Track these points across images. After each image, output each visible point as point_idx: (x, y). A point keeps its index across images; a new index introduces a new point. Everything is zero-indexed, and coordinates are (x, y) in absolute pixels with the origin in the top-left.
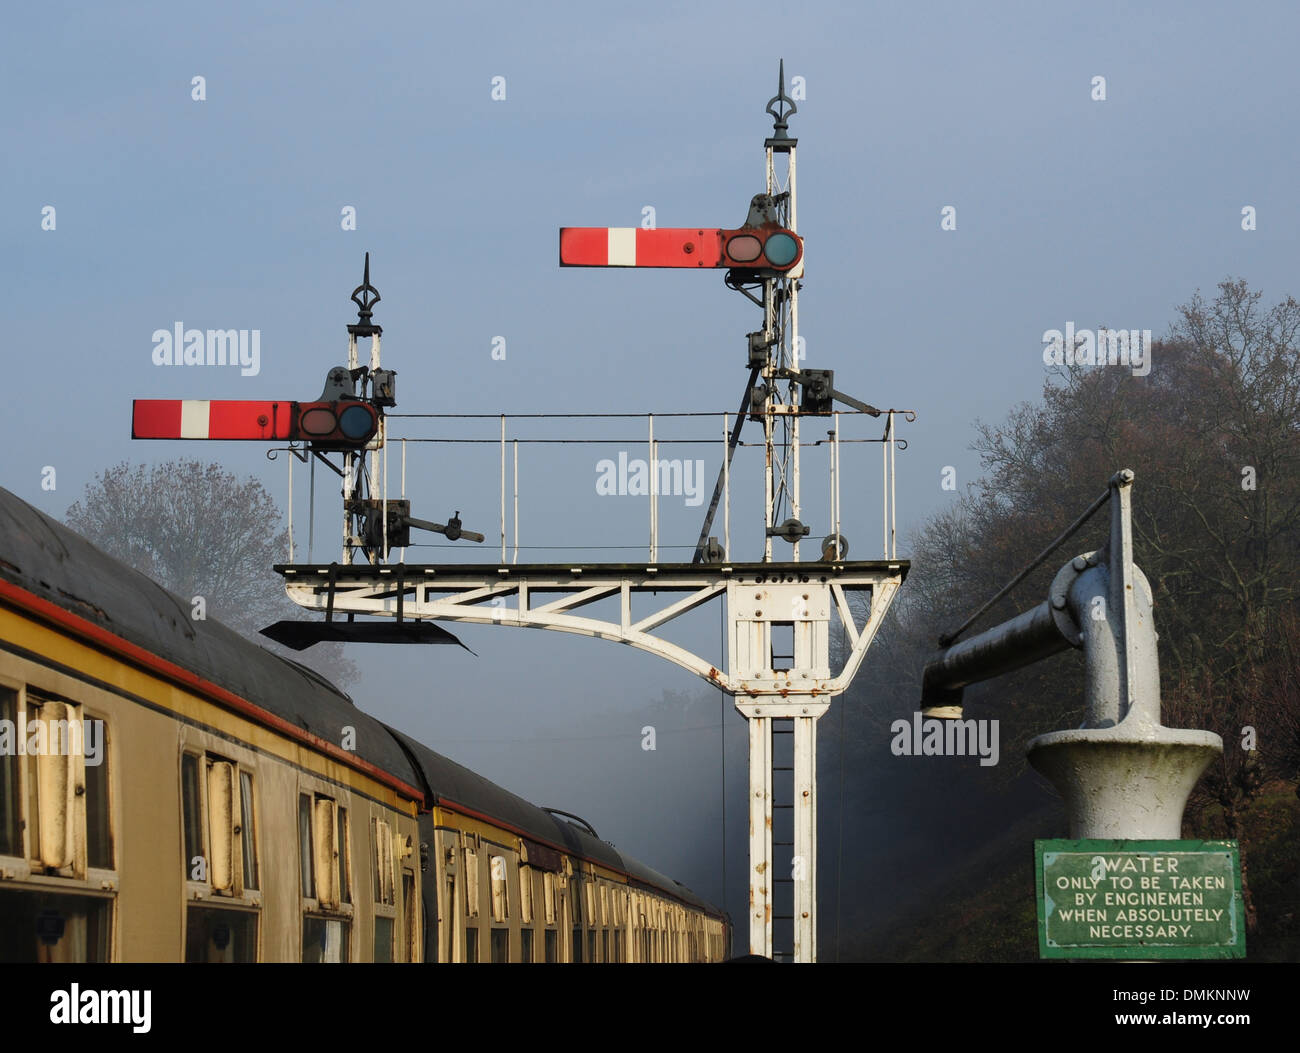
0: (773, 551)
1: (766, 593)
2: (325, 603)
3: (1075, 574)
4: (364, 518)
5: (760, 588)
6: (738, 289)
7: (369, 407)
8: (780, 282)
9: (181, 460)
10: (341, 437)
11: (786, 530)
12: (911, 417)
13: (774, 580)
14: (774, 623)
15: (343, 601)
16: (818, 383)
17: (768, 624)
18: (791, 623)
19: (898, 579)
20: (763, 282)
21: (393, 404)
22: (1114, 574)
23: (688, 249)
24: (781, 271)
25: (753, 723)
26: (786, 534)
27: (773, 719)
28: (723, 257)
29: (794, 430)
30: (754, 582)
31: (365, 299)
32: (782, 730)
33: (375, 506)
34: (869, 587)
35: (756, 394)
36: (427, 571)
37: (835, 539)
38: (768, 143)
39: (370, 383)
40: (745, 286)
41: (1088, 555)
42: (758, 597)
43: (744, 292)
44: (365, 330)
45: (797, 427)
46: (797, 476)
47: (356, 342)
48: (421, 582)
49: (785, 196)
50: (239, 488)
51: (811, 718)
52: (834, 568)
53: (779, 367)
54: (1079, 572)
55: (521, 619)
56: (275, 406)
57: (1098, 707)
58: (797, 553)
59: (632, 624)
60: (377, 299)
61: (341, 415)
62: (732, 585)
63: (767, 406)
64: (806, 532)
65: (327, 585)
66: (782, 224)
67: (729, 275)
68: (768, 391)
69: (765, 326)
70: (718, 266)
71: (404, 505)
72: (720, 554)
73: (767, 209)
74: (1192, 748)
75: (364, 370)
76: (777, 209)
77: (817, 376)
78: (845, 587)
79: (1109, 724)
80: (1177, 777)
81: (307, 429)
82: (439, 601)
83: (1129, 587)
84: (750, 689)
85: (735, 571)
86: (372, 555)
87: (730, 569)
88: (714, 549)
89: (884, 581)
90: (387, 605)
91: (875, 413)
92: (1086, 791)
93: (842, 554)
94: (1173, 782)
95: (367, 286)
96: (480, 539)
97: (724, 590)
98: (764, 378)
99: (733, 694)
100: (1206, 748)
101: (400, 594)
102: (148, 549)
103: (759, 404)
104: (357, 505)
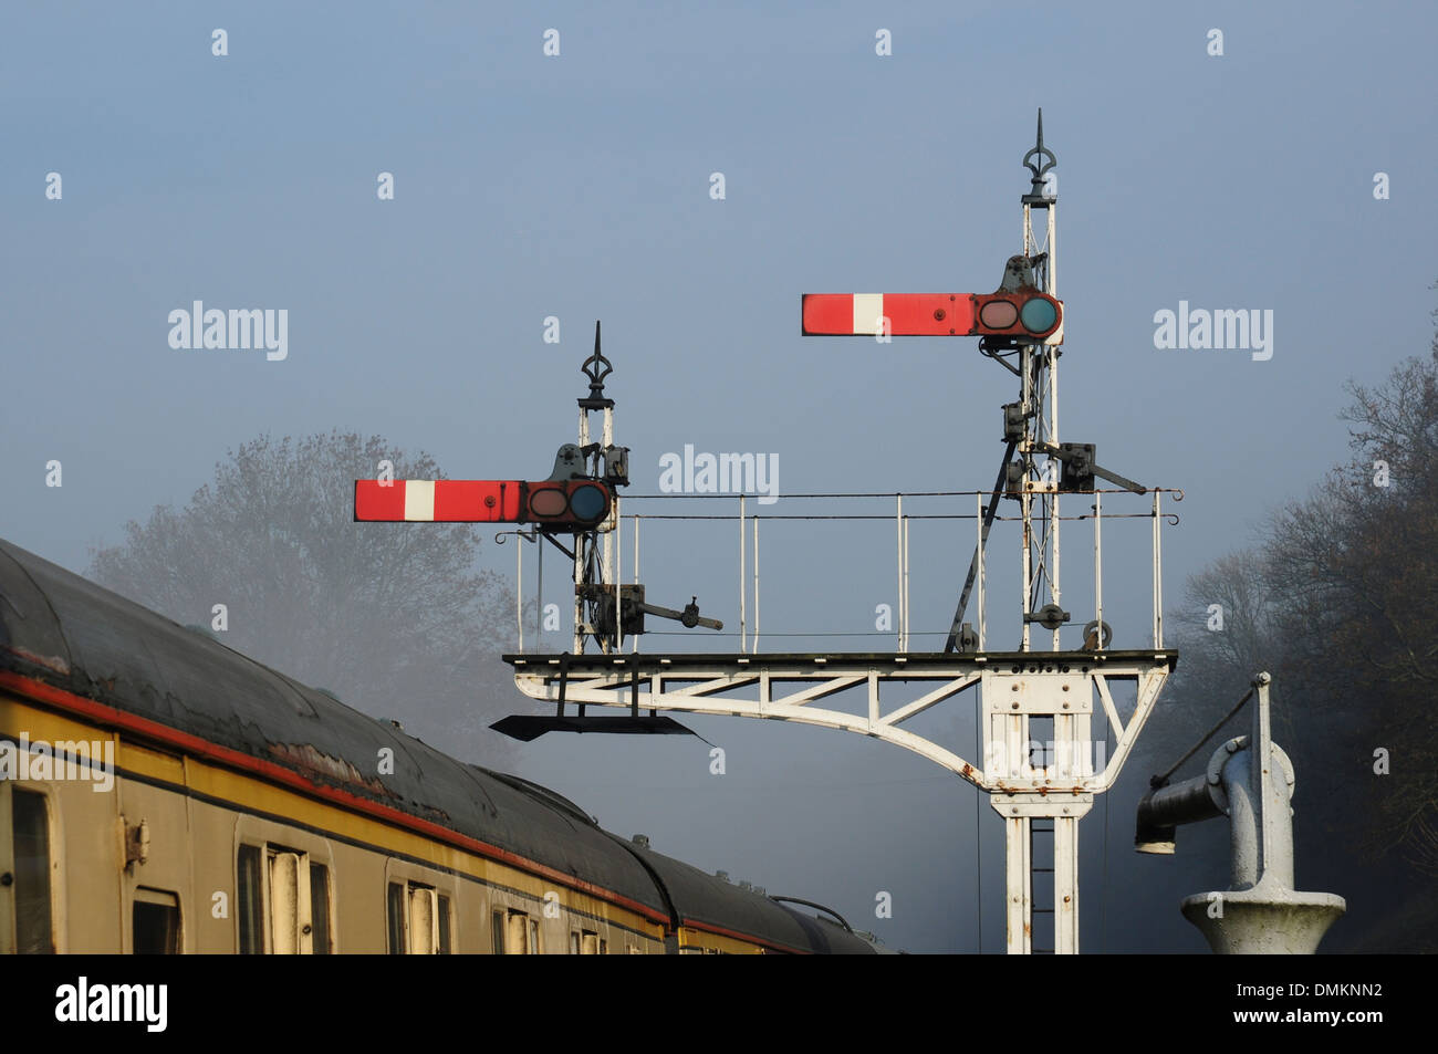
0: (1030, 639)
1: (1023, 684)
2: (556, 695)
3: (1228, 755)
4: (596, 604)
5: (1017, 679)
6: (990, 356)
7: (601, 486)
8: (1039, 347)
9: (334, 431)
10: (572, 519)
11: (1045, 616)
12: (1178, 496)
13: (1032, 671)
14: (1031, 716)
15: (576, 692)
16: (1079, 459)
17: (1026, 718)
18: (1052, 716)
19: (1166, 669)
20: (1019, 349)
21: (626, 484)
22: (1254, 759)
23: (939, 316)
24: (1040, 338)
25: (1010, 824)
26: (1045, 621)
27: (1031, 819)
28: (976, 324)
29: (1053, 508)
30: (1010, 672)
31: (596, 370)
32: (1042, 829)
33: (608, 591)
34: (1135, 677)
35: (1012, 470)
36: (663, 661)
37: (1097, 625)
38: (1025, 199)
39: (602, 459)
40: (1001, 352)
41: (1239, 739)
42: (1015, 689)
43: (999, 359)
44: (597, 403)
45: (1056, 505)
46: (1056, 557)
47: (587, 416)
48: (657, 673)
49: (1043, 257)
50: (407, 466)
51: (1072, 818)
52: (1096, 658)
53: (1037, 441)
54: (1231, 753)
55: (762, 712)
56: (503, 486)
57: (1240, 871)
58: (1057, 642)
59: (880, 716)
60: (609, 370)
61: (572, 495)
62: (987, 675)
63: (1024, 482)
64: (1066, 618)
65: (558, 675)
66: (1040, 288)
67: (983, 342)
68: (1025, 467)
69: (1022, 395)
70: (971, 333)
71: (638, 590)
72: (975, 641)
73: (1024, 271)
74: (1316, 908)
75: (595, 447)
76: (1034, 270)
77: (1078, 450)
78: (1107, 677)
79: (1249, 886)
80: (1304, 932)
81: (536, 510)
82: (675, 692)
83: (1265, 772)
84: (1007, 787)
85: (989, 661)
86: (605, 643)
87: (984, 659)
88: (968, 635)
89: (1151, 671)
90: (621, 696)
91: (1142, 491)
92: (1228, 941)
93: (1106, 642)
94: (1301, 935)
95: (598, 357)
96: (719, 626)
97: (979, 680)
98: (1021, 452)
99: (989, 791)
100: (1328, 908)
101: (634, 685)
102: (293, 544)
103: (1015, 482)
104: (590, 591)
